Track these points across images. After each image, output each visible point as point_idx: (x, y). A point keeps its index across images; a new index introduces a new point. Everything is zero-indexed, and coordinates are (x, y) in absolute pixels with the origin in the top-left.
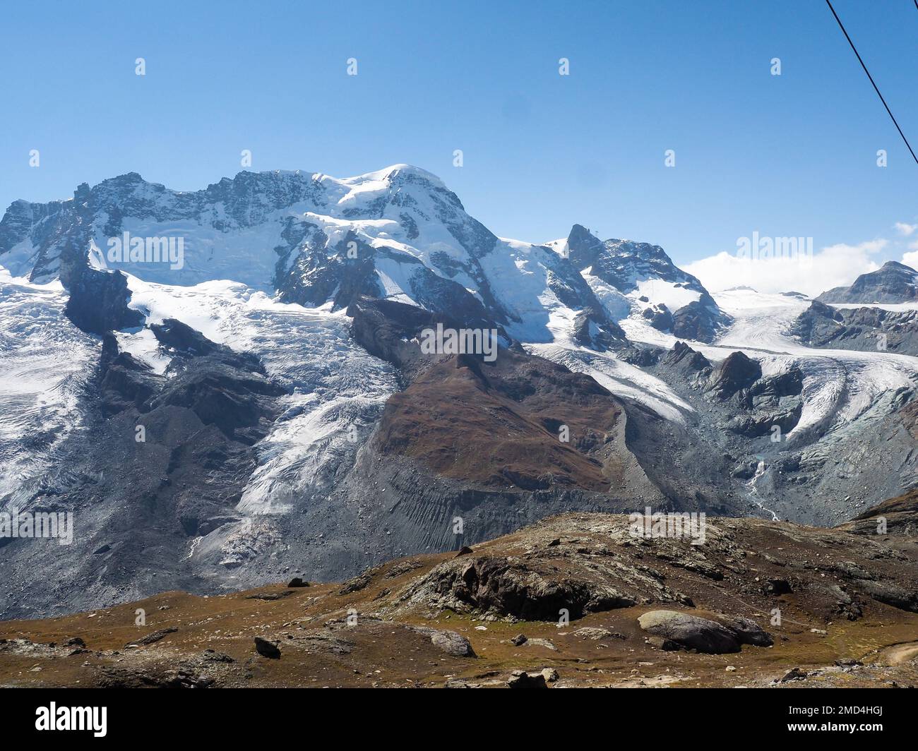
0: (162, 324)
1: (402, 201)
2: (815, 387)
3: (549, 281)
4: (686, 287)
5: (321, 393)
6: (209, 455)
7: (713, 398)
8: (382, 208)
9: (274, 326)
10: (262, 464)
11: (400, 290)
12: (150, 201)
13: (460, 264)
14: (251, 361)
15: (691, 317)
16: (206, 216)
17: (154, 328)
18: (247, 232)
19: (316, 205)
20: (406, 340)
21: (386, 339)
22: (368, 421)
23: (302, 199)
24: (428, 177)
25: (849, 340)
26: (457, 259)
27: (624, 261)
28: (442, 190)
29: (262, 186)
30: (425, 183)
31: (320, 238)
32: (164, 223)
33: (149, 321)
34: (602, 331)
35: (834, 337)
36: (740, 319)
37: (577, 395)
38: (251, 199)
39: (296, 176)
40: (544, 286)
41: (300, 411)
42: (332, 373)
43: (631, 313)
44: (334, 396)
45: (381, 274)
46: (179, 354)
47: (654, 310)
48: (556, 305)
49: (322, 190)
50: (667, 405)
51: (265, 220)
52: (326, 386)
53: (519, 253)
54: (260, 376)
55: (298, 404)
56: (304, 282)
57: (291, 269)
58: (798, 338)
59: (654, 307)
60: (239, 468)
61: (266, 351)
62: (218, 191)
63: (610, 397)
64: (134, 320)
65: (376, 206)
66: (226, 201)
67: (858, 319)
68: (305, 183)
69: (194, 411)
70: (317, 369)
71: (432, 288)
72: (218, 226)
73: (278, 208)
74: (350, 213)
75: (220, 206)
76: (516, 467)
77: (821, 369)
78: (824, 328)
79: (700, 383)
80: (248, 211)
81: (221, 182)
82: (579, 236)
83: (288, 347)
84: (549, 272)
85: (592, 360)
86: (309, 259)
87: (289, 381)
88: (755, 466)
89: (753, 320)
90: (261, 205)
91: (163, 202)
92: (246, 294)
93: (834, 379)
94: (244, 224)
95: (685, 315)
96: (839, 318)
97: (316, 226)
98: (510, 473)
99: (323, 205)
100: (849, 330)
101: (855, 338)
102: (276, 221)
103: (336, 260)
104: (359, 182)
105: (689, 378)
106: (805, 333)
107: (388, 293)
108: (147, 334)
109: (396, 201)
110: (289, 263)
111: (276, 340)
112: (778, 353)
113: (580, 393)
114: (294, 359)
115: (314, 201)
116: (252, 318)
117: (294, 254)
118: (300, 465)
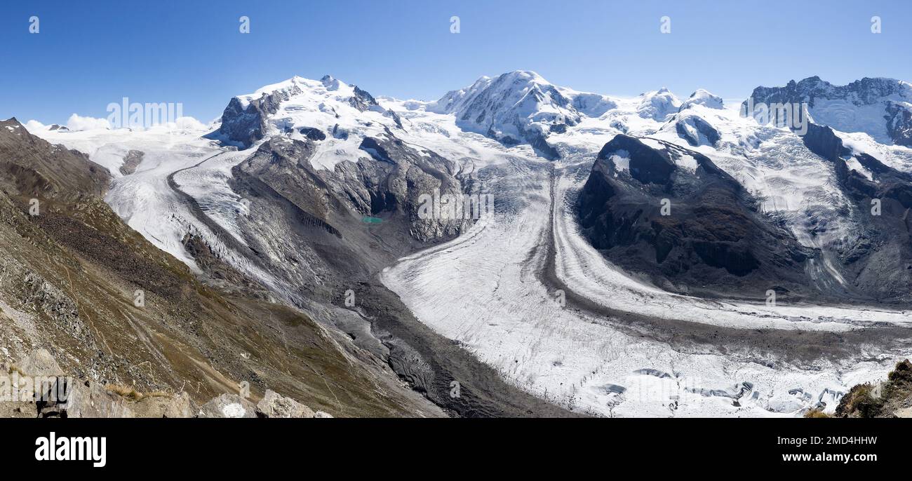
0: (860, 155)
12: (824, 90)
16: (849, 98)
17: (856, 156)
18: (868, 107)
19: (901, 96)
23: (893, 93)
29: (874, 85)
32: (831, 101)
33: (853, 153)
38: (869, 91)
39: (890, 81)
46: (874, 171)
49: (903, 89)
51: (876, 102)
56: (905, 135)
57: (896, 128)
62: (854, 86)
64: (847, 152)
66: (858, 91)
68: (894, 85)
69: (899, 201)
72: (855, 103)
73: (882, 96)
75: (855, 94)
80: (868, 96)
81: (856, 82)
86: (904, 123)
91: (829, 91)
94: (867, 103)
102: (882, 103)
108: (853, 159)
110: (894, 125)
115: (900, 94)
117: (895, 120)
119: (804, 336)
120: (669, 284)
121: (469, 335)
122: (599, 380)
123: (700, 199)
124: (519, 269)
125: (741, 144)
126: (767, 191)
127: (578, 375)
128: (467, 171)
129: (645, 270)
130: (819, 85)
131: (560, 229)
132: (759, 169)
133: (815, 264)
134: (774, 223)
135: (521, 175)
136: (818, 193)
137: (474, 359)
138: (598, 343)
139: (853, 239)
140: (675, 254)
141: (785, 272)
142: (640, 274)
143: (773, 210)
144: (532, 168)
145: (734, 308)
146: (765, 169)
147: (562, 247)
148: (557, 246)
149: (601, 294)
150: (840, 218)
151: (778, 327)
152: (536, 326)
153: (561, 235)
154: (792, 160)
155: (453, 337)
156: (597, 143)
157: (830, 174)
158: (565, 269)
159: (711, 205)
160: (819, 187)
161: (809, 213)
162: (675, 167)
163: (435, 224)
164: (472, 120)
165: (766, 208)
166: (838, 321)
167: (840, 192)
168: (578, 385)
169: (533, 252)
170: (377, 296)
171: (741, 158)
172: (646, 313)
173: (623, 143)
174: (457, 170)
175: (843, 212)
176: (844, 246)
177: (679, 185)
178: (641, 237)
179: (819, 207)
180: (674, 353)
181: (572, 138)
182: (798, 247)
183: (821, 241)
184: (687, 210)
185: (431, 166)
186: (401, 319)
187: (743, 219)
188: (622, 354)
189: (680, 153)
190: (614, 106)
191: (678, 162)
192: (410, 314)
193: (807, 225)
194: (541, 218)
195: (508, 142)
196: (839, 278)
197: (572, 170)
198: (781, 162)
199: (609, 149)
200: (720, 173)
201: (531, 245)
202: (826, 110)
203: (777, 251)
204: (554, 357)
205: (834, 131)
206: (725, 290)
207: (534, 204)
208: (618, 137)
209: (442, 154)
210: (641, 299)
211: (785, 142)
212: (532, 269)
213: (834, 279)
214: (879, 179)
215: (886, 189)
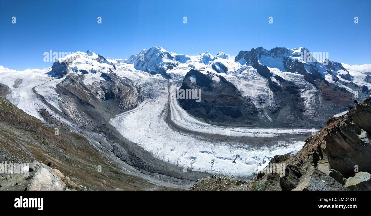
0: (276, 76)
3: (326, 69)
4: (346, 71)
5: (305, 89)
7: (362, 92)
9: (292, 77)
10: (304, 101)
11: (309, 71)
12: (264, 52)
13: (314, 66)
14: (292, 83)
15: (348, 76)
16: (271, 55)
17: (274, 76)
18: (278, 58)
20: (315, 80)
22: (316, 94)
23: (286, 53)
27: (335, 66)
29: (279, 50)
31: (291, 60)
32: (267, 56)
34: (336, 78)
36: (355, 77)
38: (278, 52)
41: (303, 92)
42: (306, 86)
43: (337, 75)
44: (308, 89)
45: (305, 68)
46: (280, 81)
47: (341, 75)
48: (328, 74)
49: (289, 51)
51: (280, 56)
53: (320, 64)
54: (295, 85)
56: (290, 68)
60: (301, 101)
61: (294, 81)
62: (273, 51)
63: (348, 92)
64: (271, 75)
68: (286, 50)
69: (289, 91)
70: (303, 85)
72: (273, 57)
73: (282, 54)
74: (295, 56)
75: (273, 53)
79: (358, 89)
80: (277, 54)
81: (273, 49)
83: (296, 81)
85: (338, 84)
86: (290, 64)
87: (300, 87)
89: (357, 77)
90: (279, 54)
91: (266, 52)
94: (277, 57)
95: (346, 76)
97: (289, 58)
99: (289, 54)
102: (282, 56)
103: (295, 65)
104: (296, 49)
105: (355, 88)
106: (367, 80)
107: (307, 72)
110: (286, 65)
111: (294, 79)
112: (368, 85)
113: (344, 91)
114: (299, 83)
116: (287, 75)
117: (287, 63)
118: (311, 101)
119: (258, 139)
120: (211, 122)
121: (141, 141)
122: (187, 155)
123: (221, 92)
124: (158, 118)
125: (235, 72)
126: (244, 89)
127: (179, 154)
128: (139, 84)
129: (202, 117)
130: (262, 50)
131: (172, 103)
132: (241, 81)
133: (261, 114)
134: (247, 100)
135: (157, 85)
136: (262, 89)
137: (143, 149)
138: (186, 142)
139: (274, 105)
140: (212, 111)
141: (251, 117)
142: (200, 118)
143: (247, 95)
144: (161, 82)
145: (233, 129)
146: (244, 81)
147: (173, 110)
148: (171, 109)
149: (187, 125)
151: (248, 136)
152: (165, 137)
153: (173, 105)
154: (253, 78)
155: (135, 142)
156: (184, 72)
157: (266, 83)
158: (174, 117)
159: (225, 94)
160: (263, 87)
161: (259, 96)
162: (212, 81)
163: (128, 103)
164: (140, 66)
165: (244, 95)
166: (270, 133)
167: (269, 89)
168: (180, 157)
169: (163, 112)
170: (109, 129)
171: (235, 77)
172: (203, 132)
173: (193, 72)
174: (135, 84)
176: (271, 107)
177: (214, 87)
178: (200, 106)
179: (263, 94)
180: (213, 145)
181: (175, 71)
182: (256, 108)
183: (263, 106)
184: (217, 96)
185: (126, 83)
186: (117, 136)
187: (236, 99)
188: (195, 146)
189: (214, 76)
190: (190, 59)
191: (213, 79)
192: (120, 135)
193: (258, 100)
194: (165, 100)
195: (153, 73)
196: (270, 119)
197: (176, 82)
198: (249, 79)
199: (189, 74)
200: (228, 82)
201: (162, 109)
202: (265, 59)
203: (248, 110)
204: (171, 148)
205: (268, 67)
206: (230, 123)
207: (162, 95)
208: (191, 70)
209: (130, 79)
210: (201, 127)
211: (250, 71)
212: (163, 118)
213: (268, 119)
214: (282, 84)
215: (285, 88)
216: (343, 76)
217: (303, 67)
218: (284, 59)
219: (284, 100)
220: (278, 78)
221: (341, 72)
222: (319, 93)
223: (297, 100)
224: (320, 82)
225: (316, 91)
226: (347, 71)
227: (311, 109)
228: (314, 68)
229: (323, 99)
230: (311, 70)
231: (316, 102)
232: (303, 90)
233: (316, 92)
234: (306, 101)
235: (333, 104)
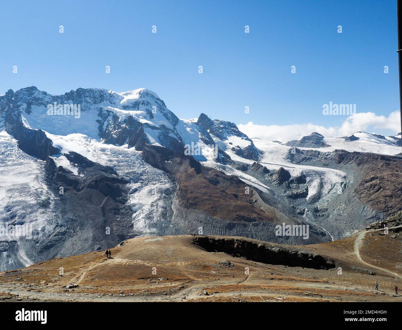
0: (69, 154)
1: (146, 103)
2: (311, 181)
3: (200, 137)
4: (245, 139)
5: (142, 183)
6: (114, 209)
7: (276, 184)
8: (138, 106)
9: (113, 155)
10: (135, 212)
11: (156, 141)
12: (42, 99)
13: (171, 130)
14: (110, 170)
15: (250, 151)
17: (66, 155)
18: (83, 113)
19: (111, 103)
20: (167, 162)
21: (160, 161)
22: (167, 194)
23: (105, 101)
24: (153, 94)
25: (308, 162)
26: (169, 128)
27: (221, 128)
28: (158, 99)
29: (88, 95)
30: (153, 96)
31: (116, 117)
33: (63, 152)
34: (223, 157)
35: (302, 161)
36: (266, 152)
37: (235, 184)
38: (84, 100)
39: (101, 91)
40: (198, 139)
41: (136, 190)
42: (144, 175)
43: (227, 149)
44: (147, 184)
45: (147, 134)
46: (80, 166)
47: (235, 148)
49: (113, 97)
50: (261, 187)
51: (90, 109)
52: (143, 180)
53: (187, 125)
54: (115, 176)
55: (134, 187)
56: (113, 135)
57: (106, 130)
58: (289, 160)
59: (235, 147)
60: (126, 214)
61: (115, 166)
62: (70, 96)
63: (245, 185)
64: (56, 152)
65: (135, 105)
66: (73, 100)
67: (310, 154)
68: (105, 94)
69: (99, 191)
70: (138, 173)
71: (166, 140)
73: (95, 103)
74: (125, 107)
75: (70, 102)
76: (242, 214)
77: (311, 174)
78: (298, 157)
79: (270, 178)
81: (71, 92)
82: (203, 117)
83: (122, 164)
84: (199, 133)
85: (225, 169)
86: (113, 126)
87: (128, 178)
88: (304, 210)
89: (271, 153)
90: (88, 102)
91: (47, 99)
92: (89, 140)
93: (317, 178)
95: (247, 150)
96: (303, 153)
97: (113, 112)
98: (241, 216)
99: (114, 103)
100: (308, 158)
101: (310, 161)
102: (95, 109)
103: (125, 127)
104: (126, 94)
105: (264, 176)
106: (292, 158)
107: (152, 142)
108: (63, 157)
109: (143, 103)
110: (105, 127)
111: (117, 161)
112: (291, 167)
113: (236, 183)
114: (127, 169)
115: (110, 102)
116: (102, 151)
117: (106, 123)
118: (151, 212)
130: (36, 94)
139: (50, 228)
150: (41, 210)
157: (39, 172)
160: (27, 184)
167: (45, 187)
175: (45, 205)
176: (41, 235)
205: (47, 134)
214: (84, 173)
215: (88, 182)
216: (239, 152)
217: (142, 131)
218: (100, 115)
219: (81, 214)
220: (75, 158)
221: (234, 141)
222: (174, 191)
223: (117, 211)
224: (180, 164)
225: (168, 186)
226: (247, 139)
227: (148, 231)
228: (171, 135)
229: (180, 206)
230: (159, 138)
231: (164, 215)
232: (134, 186)
233: (168, 190)
234: (137, 213)
235: (202, 216)
